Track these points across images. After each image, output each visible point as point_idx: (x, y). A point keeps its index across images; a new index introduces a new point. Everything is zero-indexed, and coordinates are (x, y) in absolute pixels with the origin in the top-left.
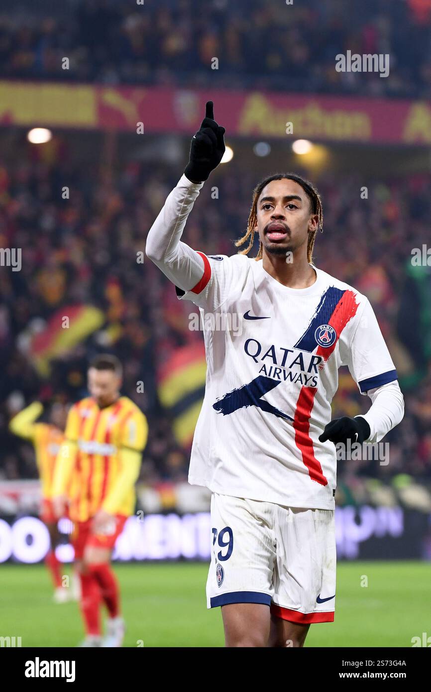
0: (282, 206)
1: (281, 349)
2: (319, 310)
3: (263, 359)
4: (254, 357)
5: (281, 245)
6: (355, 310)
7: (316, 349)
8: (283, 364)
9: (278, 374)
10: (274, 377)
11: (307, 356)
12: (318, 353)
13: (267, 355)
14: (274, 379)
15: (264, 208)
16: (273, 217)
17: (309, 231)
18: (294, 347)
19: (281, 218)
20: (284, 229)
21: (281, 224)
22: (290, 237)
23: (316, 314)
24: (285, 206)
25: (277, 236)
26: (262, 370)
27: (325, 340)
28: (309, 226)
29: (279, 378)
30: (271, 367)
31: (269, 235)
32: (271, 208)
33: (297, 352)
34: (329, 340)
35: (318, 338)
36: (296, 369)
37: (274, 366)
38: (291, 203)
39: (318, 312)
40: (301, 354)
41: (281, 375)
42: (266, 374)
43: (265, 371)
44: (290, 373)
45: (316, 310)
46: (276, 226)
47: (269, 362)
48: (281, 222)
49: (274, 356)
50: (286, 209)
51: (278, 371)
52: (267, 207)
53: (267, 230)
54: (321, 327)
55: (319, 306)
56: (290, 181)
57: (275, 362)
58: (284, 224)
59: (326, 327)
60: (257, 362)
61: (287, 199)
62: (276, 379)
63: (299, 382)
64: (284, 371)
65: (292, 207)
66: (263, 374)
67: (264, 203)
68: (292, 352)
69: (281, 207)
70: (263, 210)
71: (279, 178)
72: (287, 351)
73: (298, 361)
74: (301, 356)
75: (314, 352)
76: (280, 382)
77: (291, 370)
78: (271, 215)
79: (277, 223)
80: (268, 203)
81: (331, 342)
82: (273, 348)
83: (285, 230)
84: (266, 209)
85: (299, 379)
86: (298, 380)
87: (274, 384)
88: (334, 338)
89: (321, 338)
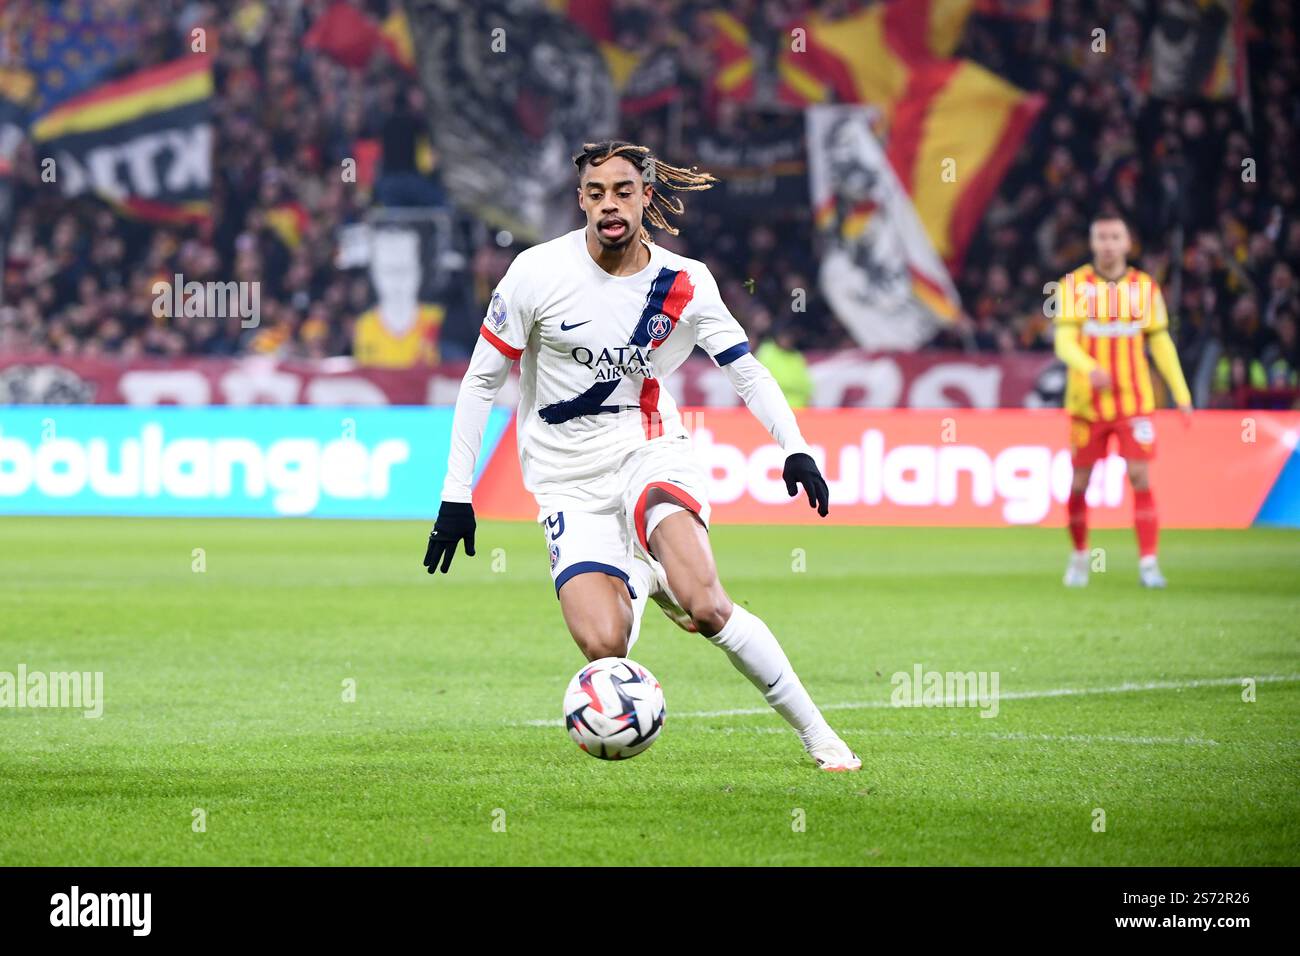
0: (613, 196)
1: (615, 348)
2: (650, 298)
3: (597, 364)
4: (586, 364)
6: (692, 293)
7: (651, 342)
8: (621, 362)
9: (616, 373)
10: (613, 378)
12: (654, 345)
13: (600, 359)
14: (613, 380)
15: (591, 195)
16: (604, 211)
18: (629, 344)
19: (614, 210)
20: (620, 223)
21: (615, 217)
22: (628, 231)
23: (647, 305)
24: (616, 196)
25: (613, 231)
26: (597, 375)
27: (659, 332)
29: (618, 377)
30: (609, 370)
31: (605, 231)
32: (600, 197)
33: (634, 348)
34: (664, 331)
35: (651, 331)
36: (636, 364)
37: (611, 367)
38: (623, 190)
39: (649, 300)
40: (637, 349)
41: (621, 374)
42: (604, 379)
43: (602, 375)
45: (646, 299)
46: (609, 220)
47: (604, 365)
49: (609, 359)
50: (617, 199)
51: (616, 370)
52: (596, 196)
53: (601, 227)
54: (653, 318)
57: (611, 363)
58: (618, 217)
59: (659, 316)
60: (591, 368)
61: (618, 186)
62: (615, 379)
65: (624, 195)
66: (600, 380)
67: (593, 192)
68: (628, 348)
69: (611, 197)
72: (621, 350)
73: (636, 356)
74: (637, 352)
75: (650, 345)
76: (619, 380)
77: (629, 366)
78: (602, 207)
79: (610, 217)
80: (597, 191)
82: (605, 351)
84: (593, 199)
86: (638, 372)
87: (613, 385)
88: (669, 326)
89: (655, 330)
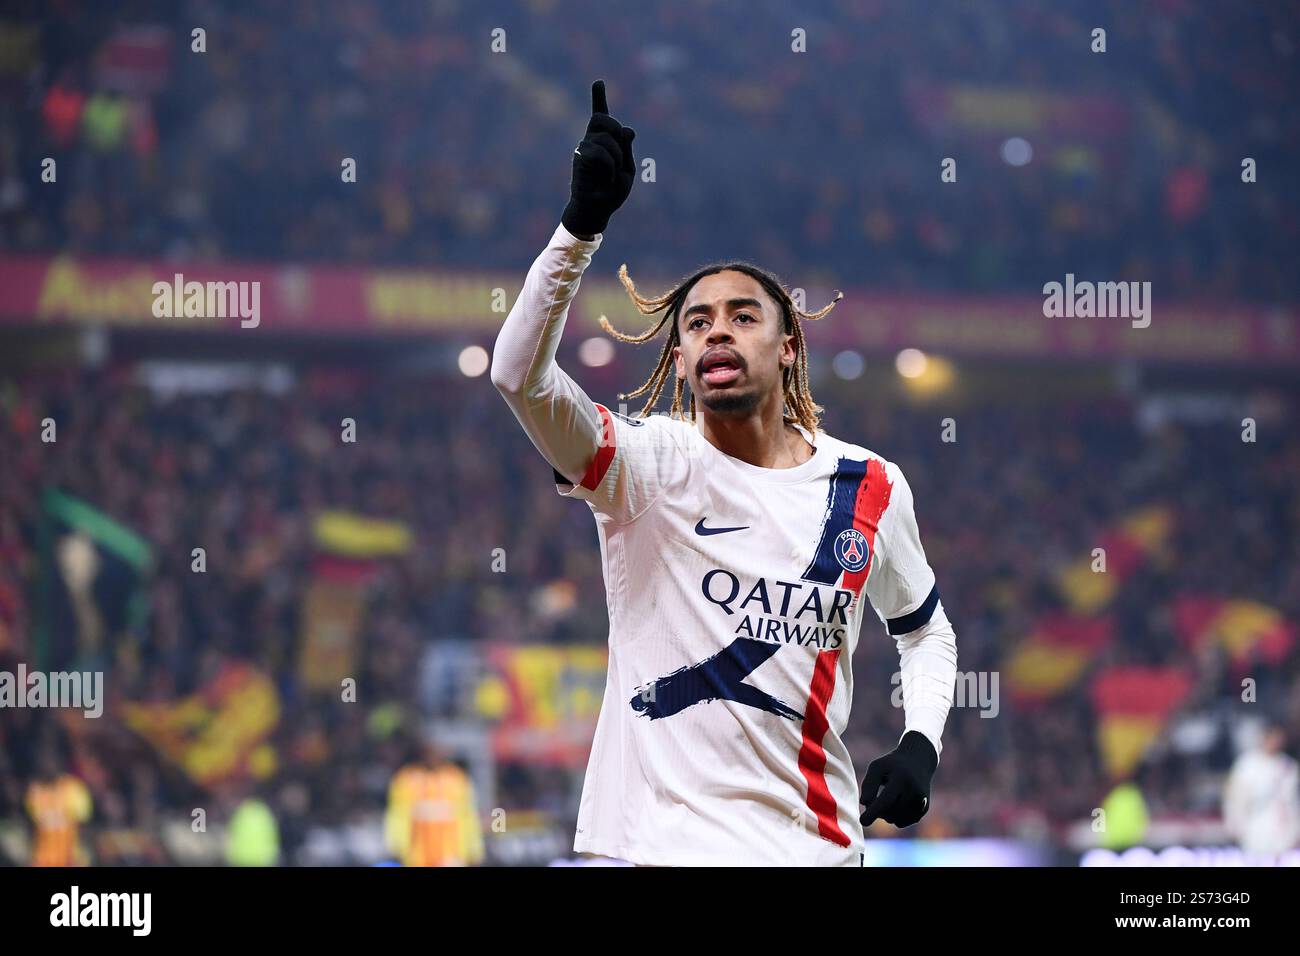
0: (727, 320)
1: (778, 583)
2: (833, 503)
3: (743, 606)
4: (723, 604)
5: (730, 391)
6: (889, 495)
7: (841, 579)
8: (784, 612)
9: (773, 631)
10: (767, 637)
11: (827, 593)
12: (845, 585)
13: (750, 597)
14: (768, 641)
15: (691, 327)
16: (711, 341)
17: (781, 365)
18: (802, 577)
19: (726, 339)
20: (735, 361)
21: (726, 351)
22: (747, 376)
23: (829, 512)
24: (731, 320)
25: (721, 375)
26: (741, 626)
27: (853, 558)
28: (780, 358)
29: (777, 639)
30: (761, 620)
31: (707, 376)
32: (704, 325)
33: (809, 586)
34: (859, 558)
35: (841, 556)
36: (809, 620)
37: (766, 617)
38: (745, 311)
39: (832, 506)
40: (816, 589)
41: (781, 633)
42: (751, 634)
43: (749, 628)
44: (797, 628)
45: (827, 503)
46: (716, 355)
47: (755, 610)
48: (726, 348)
49: (764, 599)
50: (734, 323)
51: (774, 626)
52: (697, 324)
53: (703, 367)
54: (842, 535)
55: (830, 495)
56: (737, 274)
57: (767, 609)
58: (732, 350)
59: (850, 532)
60: (729, 612)
61: (734, 305)
62: (771, 641)
63: (814, 643)
64: (786, 625)
65: (745, 319)
66: (744, 633)
67: (692, 318)
68: (800, 587)
69: (723, 321)
70: (691, 332)
71: (716, 271)
72: (789, 587)
73: (812, 604)
74: (815, 593)
75: (838, 585)
76: (779, 646)
77: (798, 621)
78: (707, 336)
79: (719, 349)
80: (699, 316)
81: (864, 559)
82: (761, 583)
83: (737, 363)
84: (696, 328)
85: (814, 637)
86: (811, 639)
87: (767, 651)
88: (865, 552)
89: (846, 556)
